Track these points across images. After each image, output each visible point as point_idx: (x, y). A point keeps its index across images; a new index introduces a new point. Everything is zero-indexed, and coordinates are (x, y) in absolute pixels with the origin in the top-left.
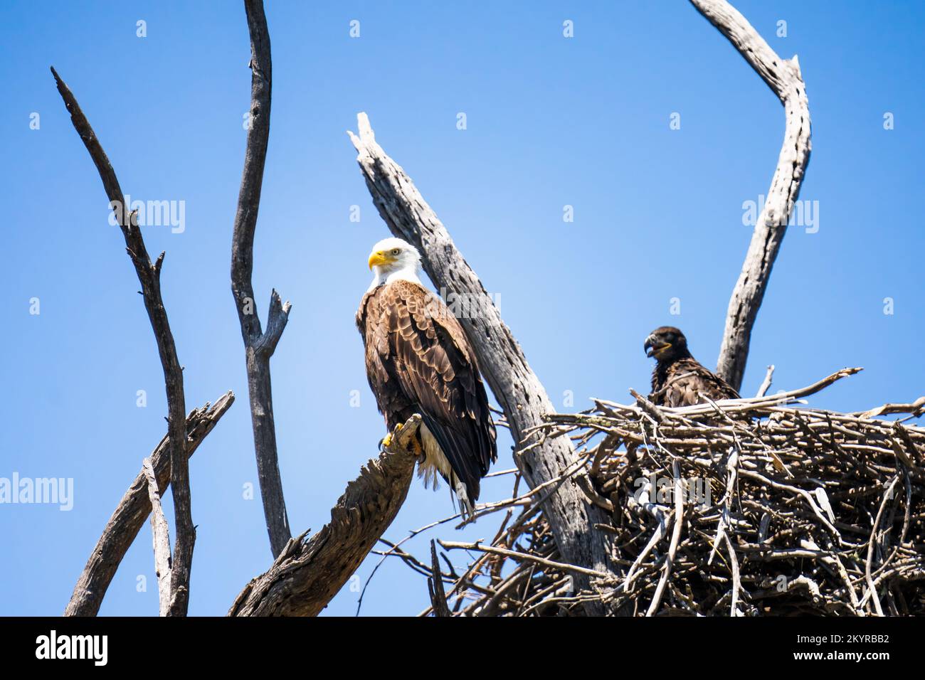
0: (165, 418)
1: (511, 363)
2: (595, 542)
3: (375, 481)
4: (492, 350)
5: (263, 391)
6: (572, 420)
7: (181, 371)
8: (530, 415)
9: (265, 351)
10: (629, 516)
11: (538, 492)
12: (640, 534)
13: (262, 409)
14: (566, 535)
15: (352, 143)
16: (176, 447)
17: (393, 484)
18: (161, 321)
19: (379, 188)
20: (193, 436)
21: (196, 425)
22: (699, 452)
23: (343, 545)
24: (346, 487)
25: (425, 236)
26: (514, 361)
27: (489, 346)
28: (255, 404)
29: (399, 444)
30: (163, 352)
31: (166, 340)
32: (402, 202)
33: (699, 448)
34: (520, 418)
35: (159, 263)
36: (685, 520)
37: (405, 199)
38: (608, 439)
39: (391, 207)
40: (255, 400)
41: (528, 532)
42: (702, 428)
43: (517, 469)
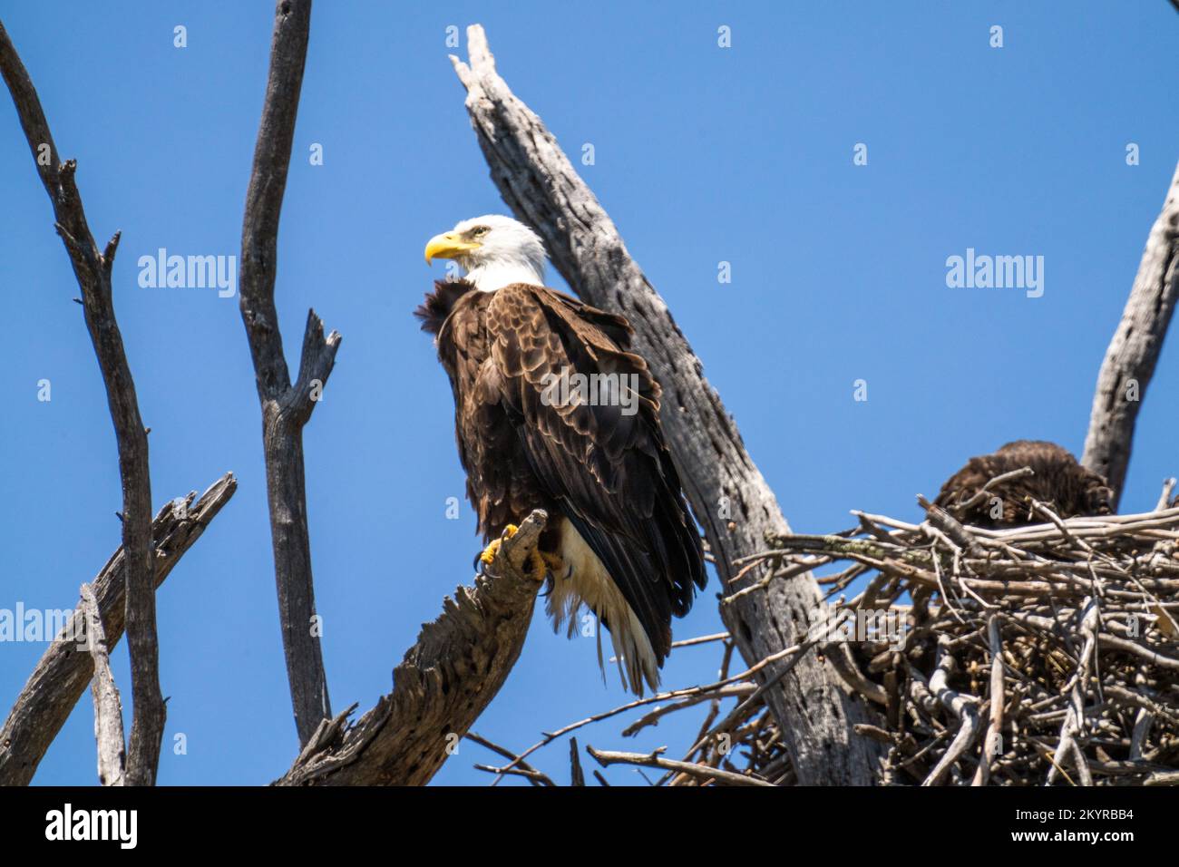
0: (117, 514)
1: (719, 452)
2: (856, 756)
3: (468, 623)
4: (686, 429)
5: (291, 483)
6: (819, 546)
7: (145, 434)
8: (749, 540)
9: (296, 415)
10: (914, 713)
11: (760, 670)
12: (932, 744)
13: (288, 513)
14: (808, 746)
15: (455, 75)
16: (134, 563)
17: (499, 629)
18: (113, 349)
19: (500, 151)
20: (166, 548)
21: (172, 530)
22: (1035, 606)
23: (412, 732)
24: (419, 634)
25: (576, 234)
26: (725, 449)
27: (681, 421)
28: (277, 504)
29: (509, 560)
30: (115, 401)
31: (121, 382)
32: (538, 176)
33: (1034, 599)
34: (732, 545)
35: (111, 250)
36: (1006, 719)
37: (544, 171)
38: (881, 581)
39: (520, 184)
40: (276, 498)
41: (745, 742)
42: (1040, 562)
43: (727, 634)
